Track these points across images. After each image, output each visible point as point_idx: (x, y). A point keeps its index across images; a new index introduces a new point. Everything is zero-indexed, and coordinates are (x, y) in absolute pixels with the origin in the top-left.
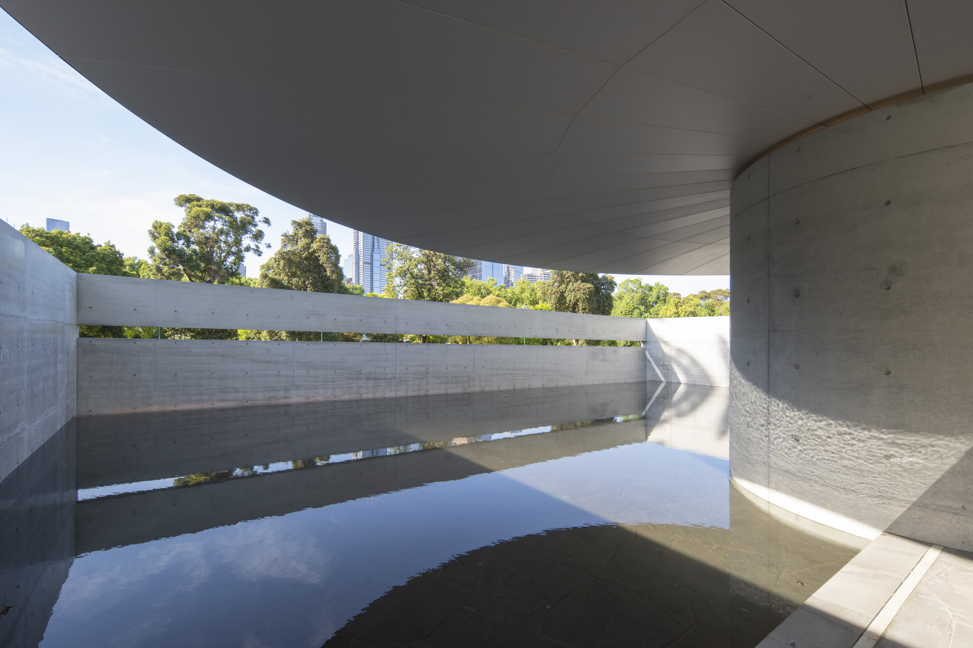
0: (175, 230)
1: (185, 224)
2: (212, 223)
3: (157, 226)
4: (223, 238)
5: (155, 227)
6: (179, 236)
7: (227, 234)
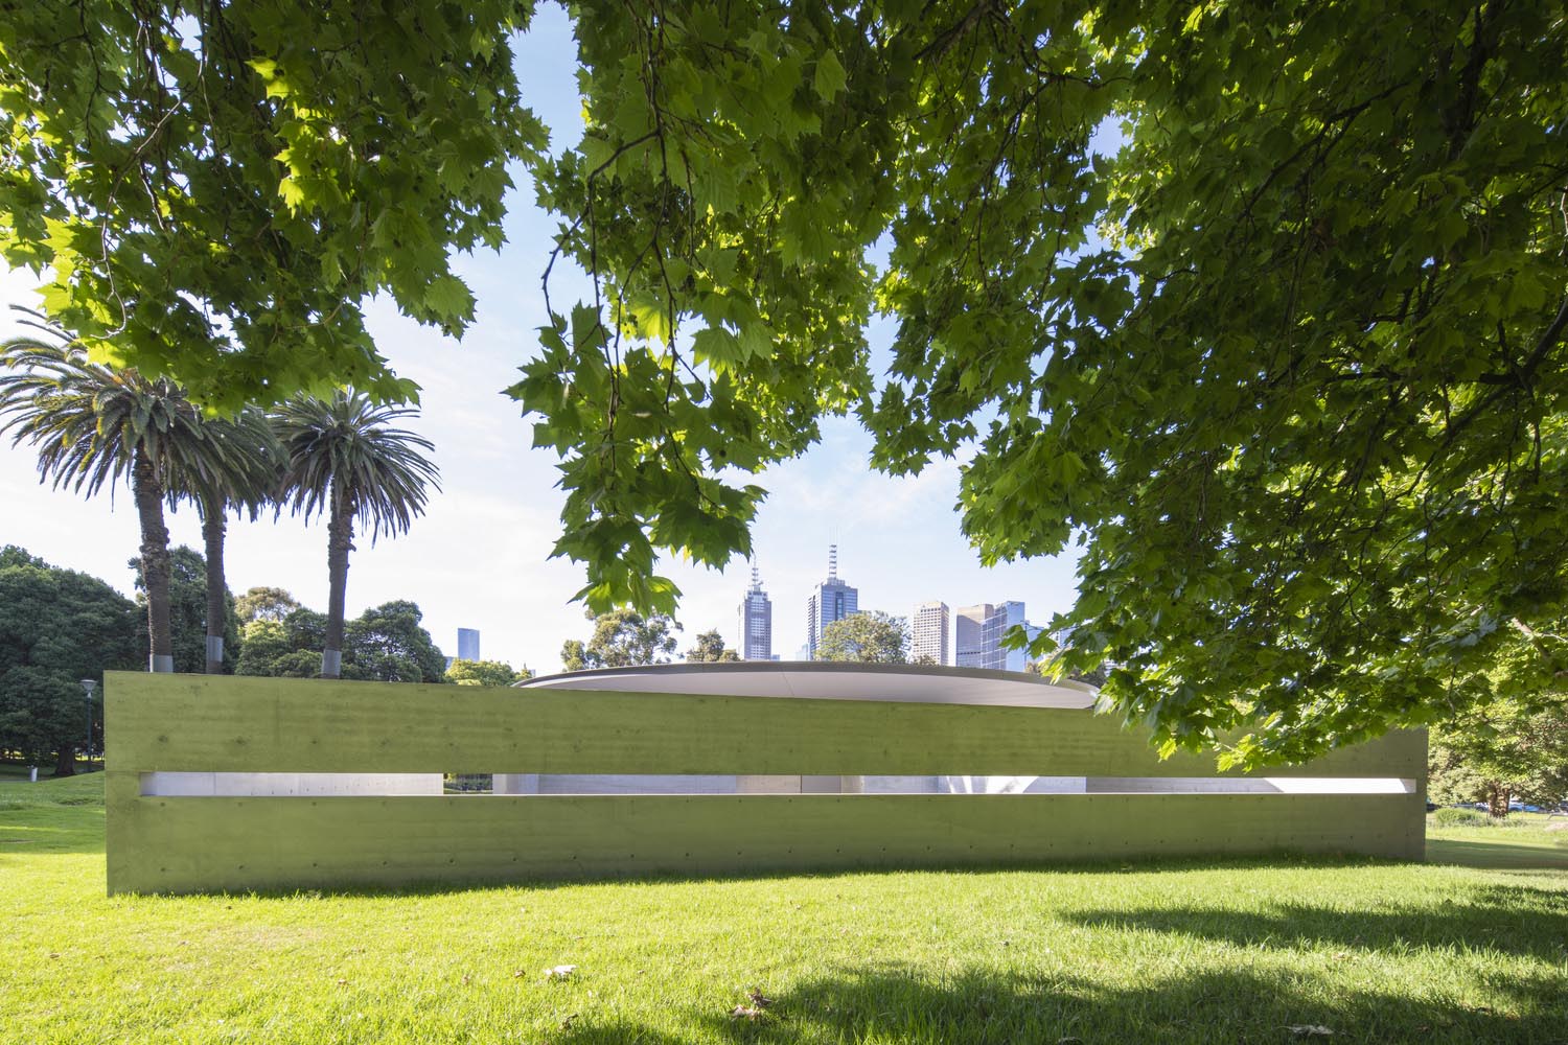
0: (585, 649)
1: (594, 641)
2: (620, 637)
3: (568, 646)
4: (632, 652)
5: (567, 648)
6: (590, 654)
7: (637, 648)
